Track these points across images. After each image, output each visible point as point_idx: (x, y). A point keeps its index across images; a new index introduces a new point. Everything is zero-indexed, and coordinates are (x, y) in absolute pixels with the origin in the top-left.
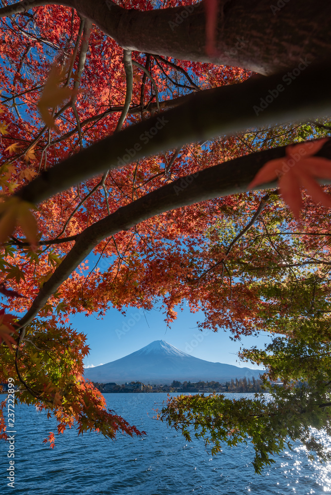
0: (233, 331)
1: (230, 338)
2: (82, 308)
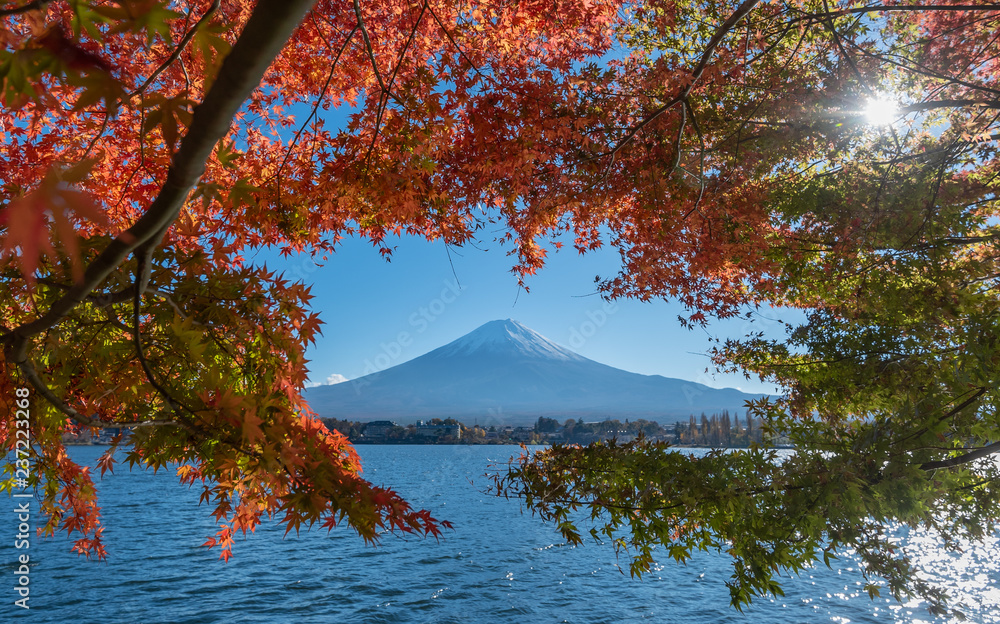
0: (688, 301)
1: (680, 318)
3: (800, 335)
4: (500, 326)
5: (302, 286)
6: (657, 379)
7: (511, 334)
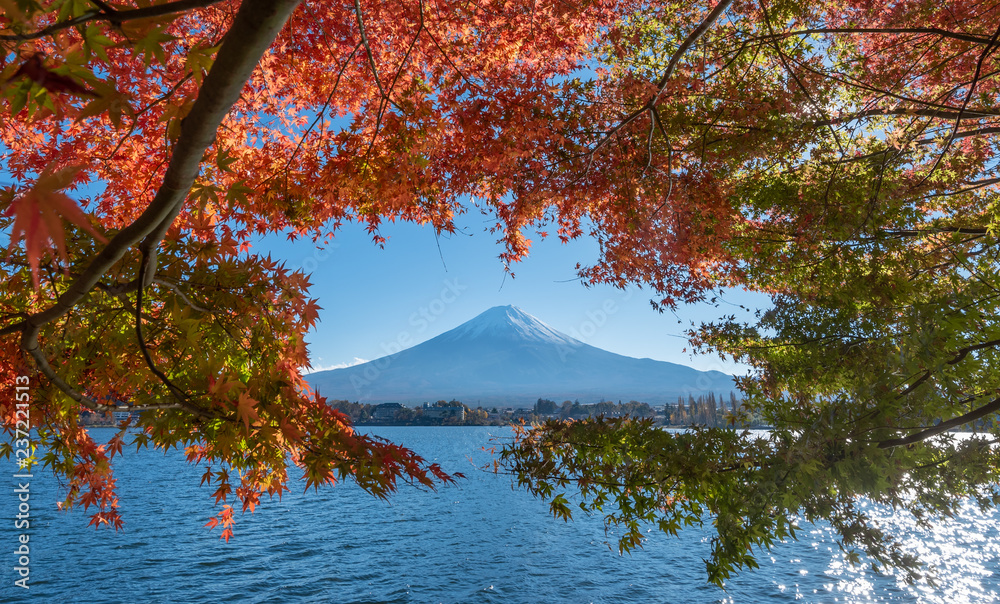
4: (502, 311)
5: (302, 274)
6: (647, 362)
7: (513, 319)
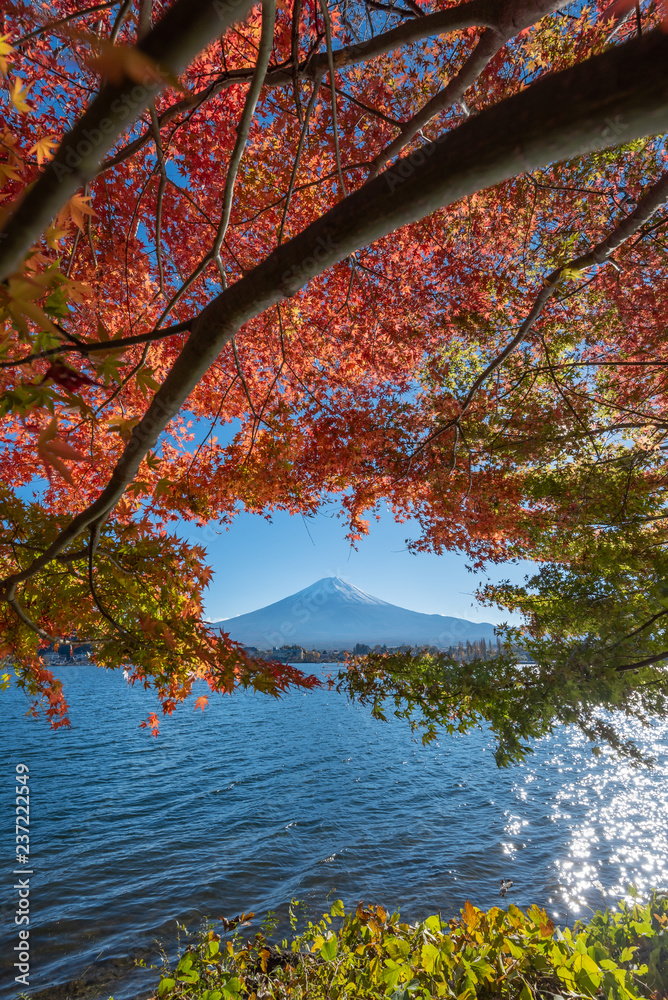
0: (473, 554)
1: (467, 567)
2: (188, 512)
3: (535, 581)
4: (332, 582)
5: (200, 548)
6: (437, 617)
7: (337, 587)
